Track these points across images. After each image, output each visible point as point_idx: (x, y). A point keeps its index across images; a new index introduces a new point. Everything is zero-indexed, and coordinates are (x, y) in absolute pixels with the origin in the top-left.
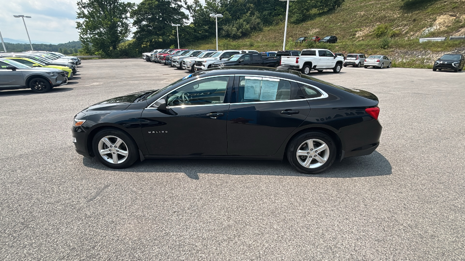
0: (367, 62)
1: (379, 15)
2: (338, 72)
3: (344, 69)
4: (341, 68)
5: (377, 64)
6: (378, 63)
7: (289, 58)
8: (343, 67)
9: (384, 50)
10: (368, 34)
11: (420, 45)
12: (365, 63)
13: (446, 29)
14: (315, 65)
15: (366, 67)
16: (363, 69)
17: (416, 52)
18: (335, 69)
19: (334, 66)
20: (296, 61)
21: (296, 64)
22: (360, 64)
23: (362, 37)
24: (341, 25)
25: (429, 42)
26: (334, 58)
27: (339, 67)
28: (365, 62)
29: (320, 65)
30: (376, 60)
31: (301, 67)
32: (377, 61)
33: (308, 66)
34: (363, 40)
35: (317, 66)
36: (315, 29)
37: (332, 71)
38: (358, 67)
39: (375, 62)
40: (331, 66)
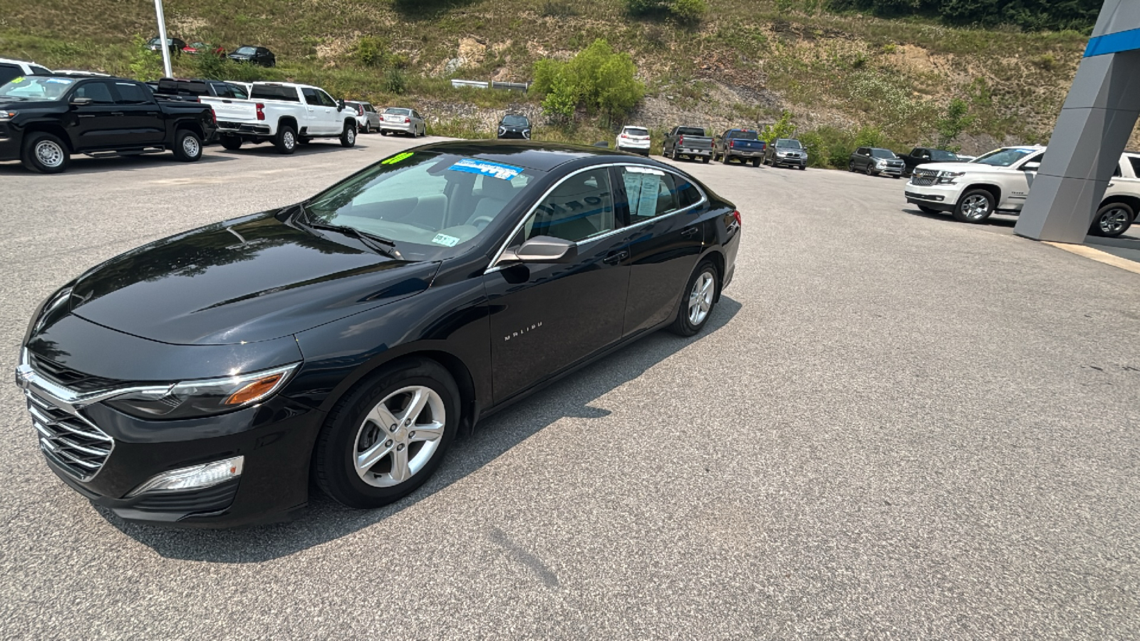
0: (386, 121)
1: (354, 14)
2: (351, 146)
3: (361, 139)
4: (355, 134)
5: (406, 127)
6: (408, 124)
7: (230, 102)
8: (359, 135)
9: (400, 97)
10: (343, 54)
11: (457, 92)
12: (383, 125)
13: (478, 65)
14: (305, 125)
15: (384, 132)
16: (379, 136)
17: (456, 106)
18: (343, 137)
19: (341, 131)
20: (258, 113)
21: (260, 122)
22: (368, 126)
23: (334, 58)
24: (270, 21)
25: (468, 88)
26: (339, 110)
27: (350, 132)
28: (381, 122)
29: (315, 127)
30: (404, 118)
31: (274, 131)
32: (406, 121)
33: (288, 127)
34: (337, 66)
35: (307, 130)
36: (195, 18)
37: (338, 141)
38: (367, 133)
39: (402, 123)
40: (335, 131)
